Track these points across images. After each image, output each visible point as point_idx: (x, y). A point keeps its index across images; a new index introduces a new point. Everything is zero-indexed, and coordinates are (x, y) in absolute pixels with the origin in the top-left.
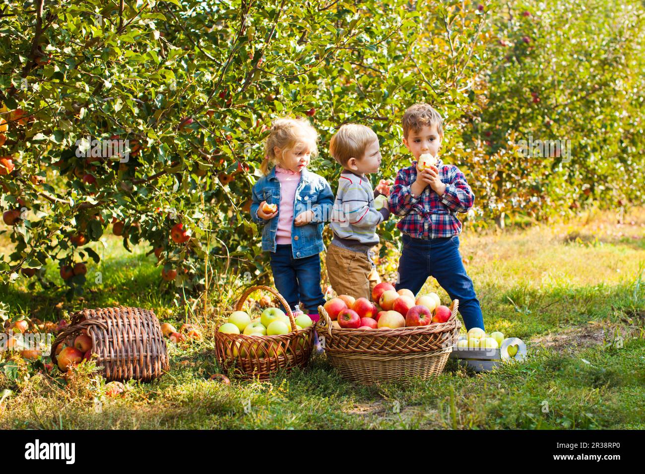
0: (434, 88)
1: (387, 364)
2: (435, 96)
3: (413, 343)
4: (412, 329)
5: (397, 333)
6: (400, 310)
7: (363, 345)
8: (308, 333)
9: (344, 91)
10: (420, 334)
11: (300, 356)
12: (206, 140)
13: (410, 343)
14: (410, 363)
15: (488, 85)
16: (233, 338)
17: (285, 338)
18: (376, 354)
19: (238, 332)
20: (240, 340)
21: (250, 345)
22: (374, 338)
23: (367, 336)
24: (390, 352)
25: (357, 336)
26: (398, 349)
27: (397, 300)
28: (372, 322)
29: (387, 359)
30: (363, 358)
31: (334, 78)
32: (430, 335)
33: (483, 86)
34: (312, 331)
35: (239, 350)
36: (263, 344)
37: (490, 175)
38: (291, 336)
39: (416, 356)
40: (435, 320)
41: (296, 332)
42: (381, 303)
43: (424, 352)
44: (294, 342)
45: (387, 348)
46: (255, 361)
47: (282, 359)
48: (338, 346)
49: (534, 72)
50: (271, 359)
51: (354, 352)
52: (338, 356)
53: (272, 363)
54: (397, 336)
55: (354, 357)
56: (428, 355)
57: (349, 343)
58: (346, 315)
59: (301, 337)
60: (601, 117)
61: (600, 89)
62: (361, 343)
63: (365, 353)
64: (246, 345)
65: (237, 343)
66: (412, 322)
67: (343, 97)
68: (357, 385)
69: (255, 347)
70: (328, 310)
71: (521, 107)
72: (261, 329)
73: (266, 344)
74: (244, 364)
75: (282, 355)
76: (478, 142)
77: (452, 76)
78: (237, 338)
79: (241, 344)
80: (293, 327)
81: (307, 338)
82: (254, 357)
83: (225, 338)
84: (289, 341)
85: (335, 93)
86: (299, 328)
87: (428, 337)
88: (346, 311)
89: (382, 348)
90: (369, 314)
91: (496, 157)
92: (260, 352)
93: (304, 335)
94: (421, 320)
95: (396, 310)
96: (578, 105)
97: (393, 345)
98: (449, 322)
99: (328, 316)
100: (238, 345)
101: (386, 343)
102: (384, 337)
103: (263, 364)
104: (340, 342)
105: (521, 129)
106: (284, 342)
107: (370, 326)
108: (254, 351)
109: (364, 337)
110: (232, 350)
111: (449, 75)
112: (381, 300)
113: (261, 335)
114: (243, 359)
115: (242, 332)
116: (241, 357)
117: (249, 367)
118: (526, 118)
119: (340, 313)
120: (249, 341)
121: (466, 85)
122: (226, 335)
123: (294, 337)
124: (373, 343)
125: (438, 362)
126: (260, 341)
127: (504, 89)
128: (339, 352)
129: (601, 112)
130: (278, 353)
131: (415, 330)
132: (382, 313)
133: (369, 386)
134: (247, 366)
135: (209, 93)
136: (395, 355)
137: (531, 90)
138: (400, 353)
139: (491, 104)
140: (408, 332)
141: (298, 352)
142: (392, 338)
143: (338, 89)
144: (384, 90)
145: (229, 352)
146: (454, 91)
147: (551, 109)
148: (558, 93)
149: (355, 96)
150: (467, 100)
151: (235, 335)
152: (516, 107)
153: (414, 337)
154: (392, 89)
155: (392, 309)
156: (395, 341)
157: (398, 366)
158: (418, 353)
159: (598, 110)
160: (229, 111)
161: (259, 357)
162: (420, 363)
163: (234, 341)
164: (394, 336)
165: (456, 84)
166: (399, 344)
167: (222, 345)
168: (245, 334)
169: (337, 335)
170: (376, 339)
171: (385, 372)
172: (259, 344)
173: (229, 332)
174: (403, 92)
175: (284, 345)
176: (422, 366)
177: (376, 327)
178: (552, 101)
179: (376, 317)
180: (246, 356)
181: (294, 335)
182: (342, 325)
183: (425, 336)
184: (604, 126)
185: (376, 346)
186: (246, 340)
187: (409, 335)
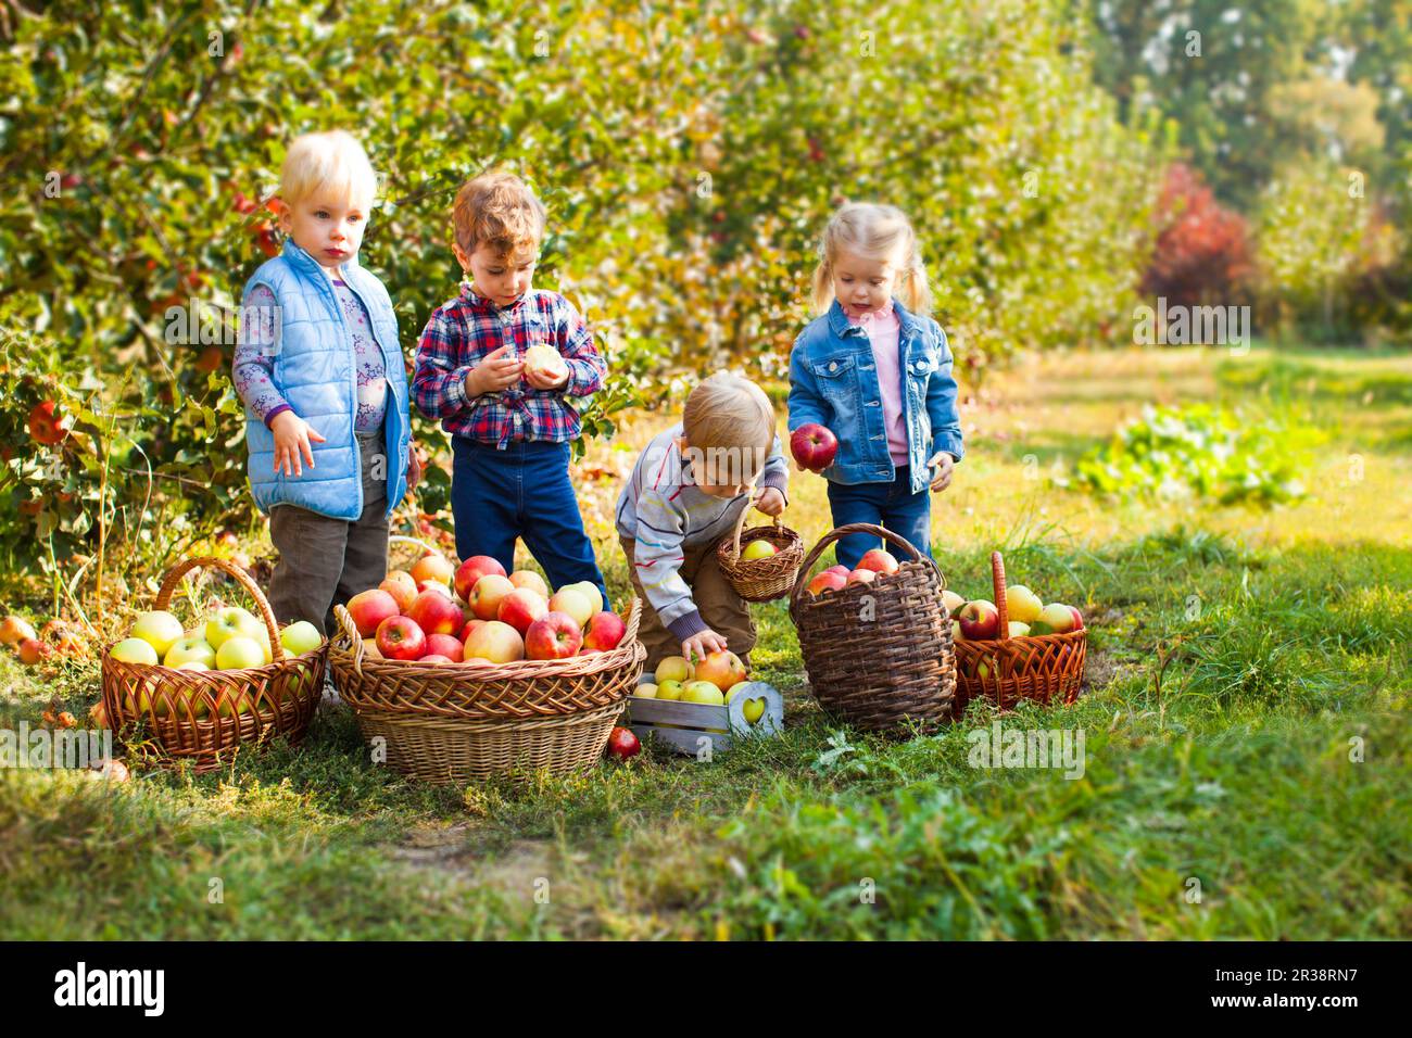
0: (610, 128)
1: (481, 740)
2: (611, 145)
3: (539, 696)
4: (538, 667)
5: (505, 673)
6: (512, 619)
7: (430, 697)
8: (310, 667)
9: (422, 125)
10: (556, 677)
11: (289, 714)
12: (106, 224)
13: (533, 696)
14: (531, 737)
15: (723, 121)
16: (141, 673)
17: (257, 676)
18: (458, 717)
19: (153, 661)
20: (156, 678)
21: (178, 689)
22: (453, 685)
23: (440, 679)
24: (488, 715)
25: (418, 678)
26: (505, 709)
27: (507, 597)
28: (451, 643)
29: (482, 728)
30: (430, 724)
31: (399, 97)
32: (578, 678)
33: (712, 125)
34: (320, 658)
35: (153, 700)
36: (206, 689)
37: (718, 306)
38: (271, 673)
39: (545, 724)
40: (591, 644)
41: (282, 662)
42: (473, 601)
43: (562, 714)
44: (276, 684)
45: (480, 704)
46: (187, 725)
47: (247, 721)
48: (375, 698)
49: (814, 98)
50: (223, 720)
51: (411, 711)
52: (374, 717)
53: (226, 730)
54: (507, 680)
55: (407, 723)
56: (570, 722)
57: (399, 691)
58: (394, 631)
59: (293, 675)
60: (943, 195)
61: (944, 138)
62: (425, 692)
63: (433, 714)
64: (168, 687)
65: (148, 684)
66: (539, 649)
67: (417, 138)
68: (413, 782)
69: (188, 694)
70: (355, 615)
71: (785, 166)
72: (203, 652)
73: (212, 690)
74: (162, 731)
75: (248, 712)
76: (697, 240)
77: (648, 105)
78: (149, 675)
79: (158, 687)
80: (276, 653)
81: (308, 674)
82: (184, 716)
83: (121, 672)
84: (265, 682)
85: (401, 130)
86: (288, 655)
87: (573, 683)
88: (395, 622)
89: (470, 706)
90: (447, 627)
91: (731, 271)
92: (199, 706)
93: (301, 668)
94: (557, 646)
95: (505, 619)
96: (898, 168)
97: (495, 699)
98: (619, 650)
99: (354, 629)
100: (152, 688)
101: (481, 693)
102: (475, 681)
103: (205, 733)
104: (378, 689)
105: (785, 210)
106: (255, 684)
107: (446, 655)
108: (184, 703)
109: (434, 680)
110: (137, 698)
111: (640, 102)
112: (472, 595)
113: (203, 668)
114: (161, 719)
115: (161, 659)
116: (157, 715)
117: (173, 739)
118: (794, 189)
119: (383, 624)
120: (176, 680)
121: (677, 123)
122: (126, 665)
123: (278, 675)
124: (452, 694)
125: (592, 735)
126: (199, 682)
127: (755, 129)
128: (376, 711)
129: (945, 186)
130: (241, 709)
131: (546, 668)
132: (474, 623)
133: (441, 786)
134: (169, 735)
135: (116, 121)
136: (499, 720)
137: (808, 135)
138: (510, 717)
139: (726, 159)
140: (530, 672)
141: (285, 706)
142: (494, 684)
143: (408, 121)
144: (505, 126)
145: (130, 702)
146: (650, 137)
147: (844, 174)
148: (860, 143)
149: (443, 135)
150: (676, 154)
151: (144, 666)
152: (775, 166)
153: (542, 683)
154: (519, 125)
155: (495, 619)
156: (500, 691)
157: (506, 744)
158: (551, 717)
159: (938, 180)
160: (159, 163)
161: (197, 717)
162: (553, 737)
163: (142, 680)
164: (499, 681)
165: (656, 121)
166: (508, 698)
167: (115, 685)
168: (168, 665)
169: (372, 672)
170: (458, 685)
171: (477, 756)
172: (197, 689)
173: (133, 659)
174: (544, 133)
175: (253, 691)
176: (558, 745)
177: (460, 657)
178: (847, 159)
179: (461, 633)
180: (166, 714)
181: (278, 669)
182: (386, 653)
183: (566, 682)
184: (949, 213)
185: (459, 700)
186: (169, 679)
187: (532, 678)
